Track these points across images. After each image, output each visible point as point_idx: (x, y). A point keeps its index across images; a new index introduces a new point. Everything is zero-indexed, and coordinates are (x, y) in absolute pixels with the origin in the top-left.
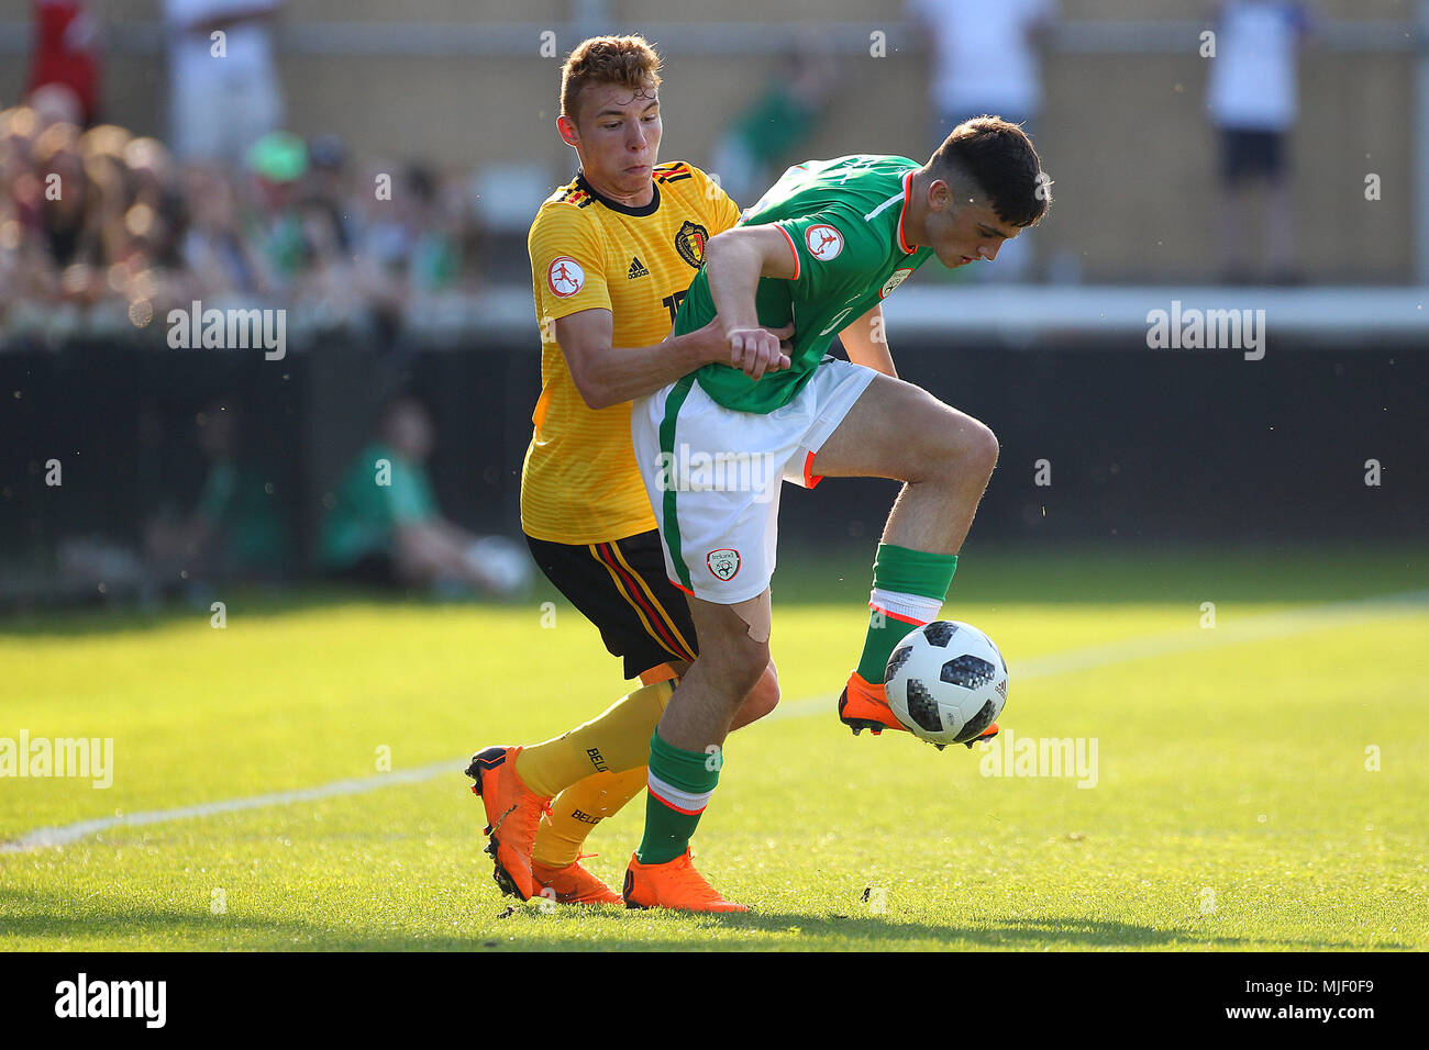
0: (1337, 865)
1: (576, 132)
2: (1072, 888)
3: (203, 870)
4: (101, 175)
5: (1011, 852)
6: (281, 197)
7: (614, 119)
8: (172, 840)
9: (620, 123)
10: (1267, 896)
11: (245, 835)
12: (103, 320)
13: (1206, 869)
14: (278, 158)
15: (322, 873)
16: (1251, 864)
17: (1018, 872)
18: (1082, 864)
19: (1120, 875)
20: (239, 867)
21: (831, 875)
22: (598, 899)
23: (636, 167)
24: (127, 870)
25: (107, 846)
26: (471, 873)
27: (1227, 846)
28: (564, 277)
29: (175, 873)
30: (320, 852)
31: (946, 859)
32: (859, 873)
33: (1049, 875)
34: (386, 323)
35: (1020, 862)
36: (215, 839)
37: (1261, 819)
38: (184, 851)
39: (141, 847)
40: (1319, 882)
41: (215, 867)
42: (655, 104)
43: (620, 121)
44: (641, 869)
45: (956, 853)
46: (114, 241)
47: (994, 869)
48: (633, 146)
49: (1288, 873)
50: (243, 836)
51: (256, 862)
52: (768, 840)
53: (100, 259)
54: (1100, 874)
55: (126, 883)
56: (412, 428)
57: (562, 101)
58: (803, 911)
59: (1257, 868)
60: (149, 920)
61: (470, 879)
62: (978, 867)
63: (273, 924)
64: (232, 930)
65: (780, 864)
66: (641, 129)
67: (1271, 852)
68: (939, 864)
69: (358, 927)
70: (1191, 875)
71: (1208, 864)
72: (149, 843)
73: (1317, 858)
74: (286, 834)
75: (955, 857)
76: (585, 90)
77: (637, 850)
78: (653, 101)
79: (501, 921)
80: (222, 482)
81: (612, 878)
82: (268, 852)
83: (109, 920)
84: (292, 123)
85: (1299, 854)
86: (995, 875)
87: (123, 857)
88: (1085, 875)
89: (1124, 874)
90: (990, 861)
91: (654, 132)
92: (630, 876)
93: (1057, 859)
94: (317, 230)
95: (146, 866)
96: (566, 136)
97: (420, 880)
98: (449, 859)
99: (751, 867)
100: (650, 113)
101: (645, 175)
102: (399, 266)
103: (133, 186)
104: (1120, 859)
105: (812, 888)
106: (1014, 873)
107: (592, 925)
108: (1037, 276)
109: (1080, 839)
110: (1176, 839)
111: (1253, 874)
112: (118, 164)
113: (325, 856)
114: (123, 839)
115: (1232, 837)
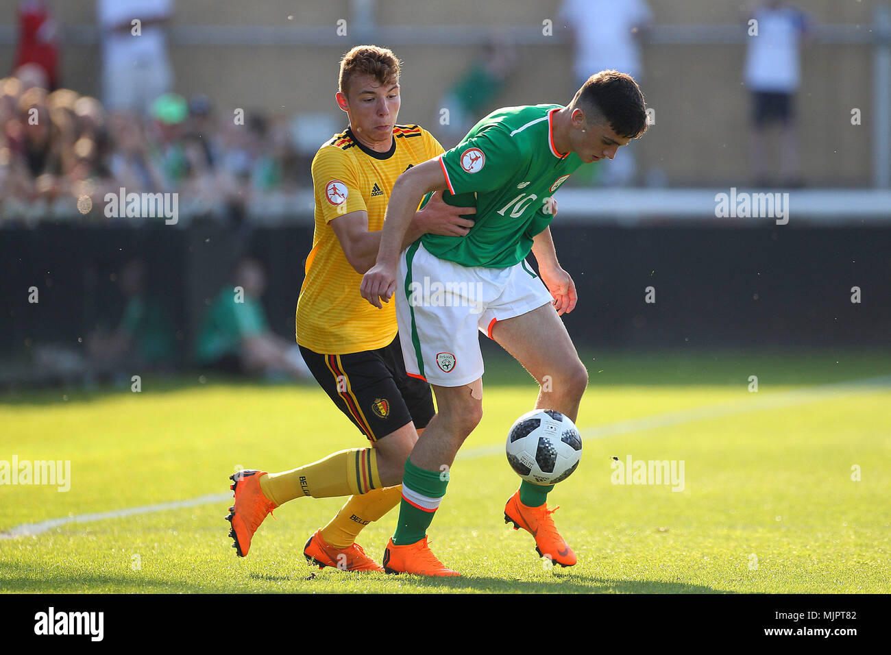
0: (825, 548)
1: (347, 102)
2: (661, 562)
3: (123, 550)
4: (60, 120)
5: (624, 539)
6: (171, 133)
7: (370, 96)
8: (104, 532)
9: (374, 99)
10: (782, 567)
11: (149, 529)
12: (61, 209)
13: (744, 550)
14: (170, 109)
15: (196, 552)
16: (772, 546)
17: (627, 551)
18: (668, 546)
19: (691, 553)
20: (145, 548)
21: (512, 553)
22: (368, 568)
23: (382, 127)
24: (76, 550)
25: (63, 535)
26: (289, 552)
27: (757, 535)
28: (336, 193)
29: (106, 552)
30: (196, 539)
31: (583, 543)
32: (529, 552)
33: (646, 553)
34: (236, 212)
35: (629, 545)
36: (130, 531)
37: (778, 519)
38: (111, 538)
39: (84, 536)
40: (814, 558)
41: (131, 548)
42: (396, 87)
43: (375, 98)
44: (396, 548)
45: (589, 540)
46: (68, 161)
47: (613, 550)
48: (381, 113)
49: (794, 552)
50: (148, 529)
51: (156, 545)
52: (473, 532)
53: (59, 171)
54: (678, 553)
55: (75, 558)
56: (252, 275)
57: (340, 82)
58: (494, 576)
59: (775, 549)
60: (90, 581)
61: (288, 556)
62: (603, 549)
63: (167, 584)
64: (141, 587)
65: (481, 547)
66: (386, 103)
67: (784, 540)
68: (579, 546)
69: (219, 585)
70: (734, 554)
71: (745, 546)
72: (90, 533)
73: (812, 543)
74: (175, 528)
75: (588, 542)
76: (353, 77)
77: (393, 536)
78: (394, 85)
79: (308, 582)
80: (135, 310)
81: (376, 555)
82: (163, 540)
83: (65, 581)
84: (178, 88)
85: (801, 541)
86: (613, 553)
87: (74, 542)
88: (669, 553)
89: (694, 553)
90: (610, 545)
91: (395, 104)
92: (387, 552)
93: (651, 544)
94: (193, 154)
95: (88, 547)
96: (341, 104)
97: (258, 556)
98: (275, 543)
99: (463, 548)
100: (392, 93)
101: (388, 131)
102: (244, 176)
103: (80, 126)
104: (691, 544)
105: (500, 562)
106: (625, 552)
107: (364, 584)
108: (639, 182)
109: (666, 531)
110: (725, 532)
111: (773, 553)
112: (71, 113)
113: (199, 541)
114: (74, 532)
115: (760, 530)
